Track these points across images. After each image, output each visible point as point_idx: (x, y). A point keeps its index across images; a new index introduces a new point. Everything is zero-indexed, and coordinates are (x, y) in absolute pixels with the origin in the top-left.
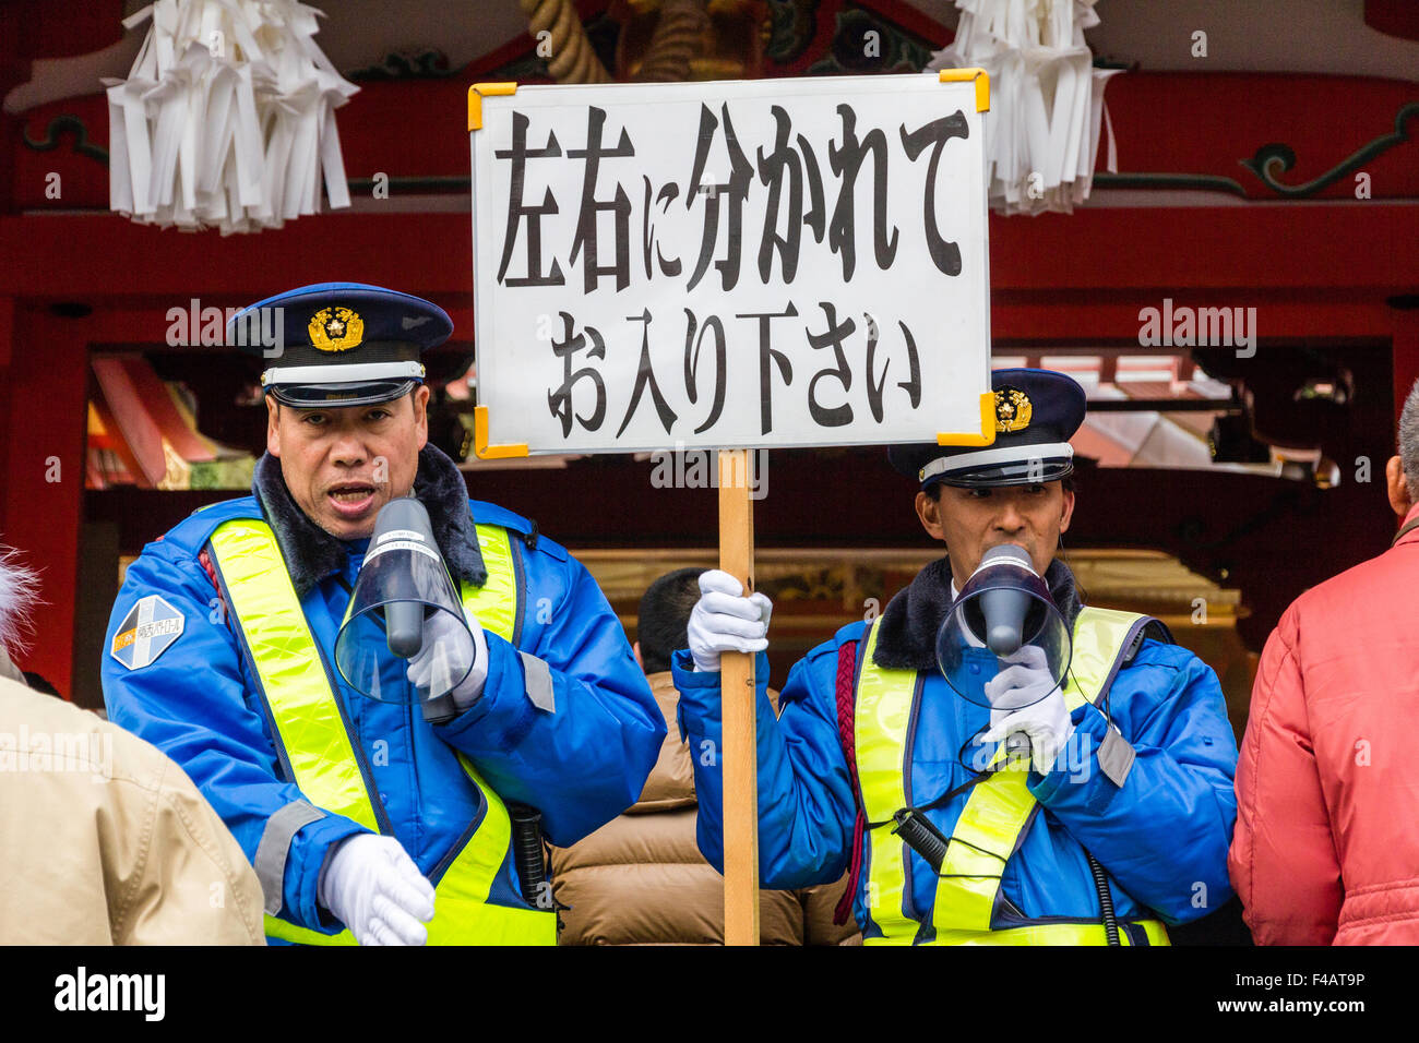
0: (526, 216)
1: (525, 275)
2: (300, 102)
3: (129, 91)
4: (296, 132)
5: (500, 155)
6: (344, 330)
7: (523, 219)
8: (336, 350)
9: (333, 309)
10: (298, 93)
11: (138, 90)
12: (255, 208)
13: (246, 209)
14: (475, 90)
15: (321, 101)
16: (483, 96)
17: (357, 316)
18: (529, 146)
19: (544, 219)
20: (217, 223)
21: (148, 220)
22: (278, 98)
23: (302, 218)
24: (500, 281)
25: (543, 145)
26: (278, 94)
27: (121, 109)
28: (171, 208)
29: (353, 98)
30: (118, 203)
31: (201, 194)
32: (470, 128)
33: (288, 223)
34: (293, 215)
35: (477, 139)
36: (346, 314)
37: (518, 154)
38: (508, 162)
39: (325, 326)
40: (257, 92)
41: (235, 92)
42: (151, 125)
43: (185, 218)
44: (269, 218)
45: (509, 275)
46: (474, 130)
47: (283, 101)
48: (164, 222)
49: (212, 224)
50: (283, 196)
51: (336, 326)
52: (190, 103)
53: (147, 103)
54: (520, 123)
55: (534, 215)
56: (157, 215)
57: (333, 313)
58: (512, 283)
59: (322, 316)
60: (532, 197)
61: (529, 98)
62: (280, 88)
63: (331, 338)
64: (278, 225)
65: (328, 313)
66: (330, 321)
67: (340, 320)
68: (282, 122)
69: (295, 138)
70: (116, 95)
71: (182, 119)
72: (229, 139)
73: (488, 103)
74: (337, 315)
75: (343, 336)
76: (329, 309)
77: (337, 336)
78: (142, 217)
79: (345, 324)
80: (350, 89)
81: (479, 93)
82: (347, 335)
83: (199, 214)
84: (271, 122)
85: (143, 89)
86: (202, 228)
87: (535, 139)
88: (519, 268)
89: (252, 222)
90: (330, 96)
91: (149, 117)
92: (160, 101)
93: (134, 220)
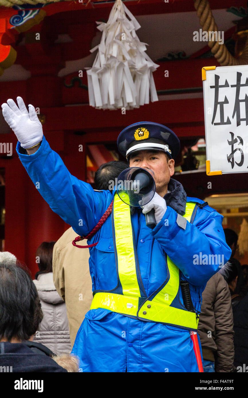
0: (219, 105)
1: (219, 122)
2: (143, 71)
3: (93, 71)
4: (142, 80)
5: (211, 87)
6: (143, 134)
7: (219, 106)
8: (141, 140)
9: (140, 128)
10: (141, 68)
11: (95, 70)
12: (131, 103)
13: (128, 103)
14: (204, 69)
15: (148, 70)
16: (206, 70)
17: (147, 130)
18: (220, 84)
19: (225, 105)
20: (120, 108)
21: (100, 108)
22: (136, 70)
23: (145, 105)
24: (212, 124)
25: (224, 84)
26: (136, 69)
27: (91, 76)
28: (107, 105)
29: (157, 68)
30: (91, 104)
31: (116, 100)
32: (203, 80)
33: (141, 106)
34: (142, 104)
35: (205, 83)
36: (144, 129)
37: (216, 87)
38: (214, 89)
39: (138, 133)
40: (130, 68)
41: (124, 70)
42: (100, 81)
43: (111, 107)
44: (135, 106)
45: (215, 122)
46: (204, 80)
47: (138, 71)
48: (105, 108)
49: (119, 108)
50: (138, 99)
51: (141, 133)
52: (111, 73)
53: (98, 74)
54: (217, 78)
55: (222, 104)
56: (102, 106)
57: (140, 130)
58: (216, 124)
59: (137, 131)
60: (221, 99)
61: (220, 70)
62: (136, 67)
63: (140, 136)
64: (138, 107)
65: (139, 130)
66: (139, 132)
67: (142, 131)
68: (137, 77)
69: (141, 81)
70: (89, 72)
71: (109, 79)
72: (122, 83)
73: (207, 72)
74: (141, 130)
75: (143, 136)
76: (139, 129)
77: (141, 136)
78: (98, 107)
79: (143, 132)
80: (157, 66)
81: (205, 69)
82: (144, 135)
83: (115, 105)
84: (135, 77)
85: (97, 70)
86: (116, 109)
87: (221, 82)
88: (218, 120)
89: (130, 107)
90: (151, 68)
91: (99, 78)
92: (102, 73)
93: (96, 108)
